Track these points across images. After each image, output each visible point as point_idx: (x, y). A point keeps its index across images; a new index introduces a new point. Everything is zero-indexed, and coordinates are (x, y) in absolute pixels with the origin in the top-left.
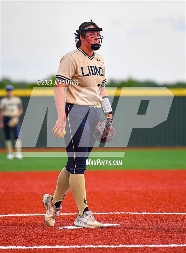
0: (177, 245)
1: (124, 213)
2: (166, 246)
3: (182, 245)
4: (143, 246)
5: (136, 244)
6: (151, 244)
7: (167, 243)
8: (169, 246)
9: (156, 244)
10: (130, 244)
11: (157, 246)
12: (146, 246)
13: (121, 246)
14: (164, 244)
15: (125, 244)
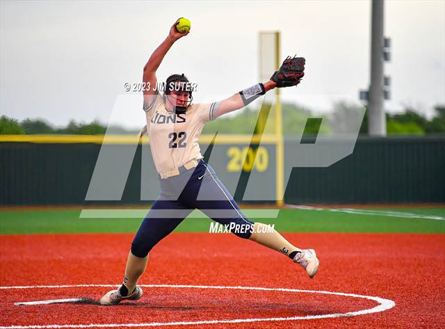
0: (160, 324)
1: (93, 285)
2: (146, 325)
3: (166, 324)
4: (118, 325)
5: (111, 323)
6: (128, 322)
7: (148, 321)
8: (151, 324)
9: (134, 323)
10: (103, 323)
11: (137, 325)
12: (123, 325)
13: (92, 325)
14: (144, 322)
15: (96, 323)
